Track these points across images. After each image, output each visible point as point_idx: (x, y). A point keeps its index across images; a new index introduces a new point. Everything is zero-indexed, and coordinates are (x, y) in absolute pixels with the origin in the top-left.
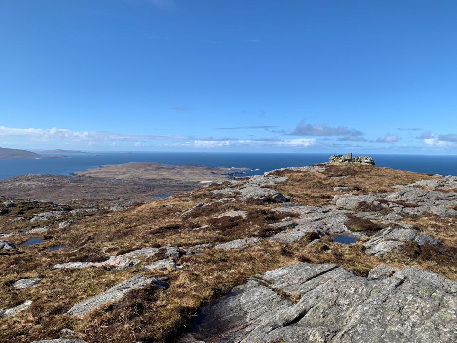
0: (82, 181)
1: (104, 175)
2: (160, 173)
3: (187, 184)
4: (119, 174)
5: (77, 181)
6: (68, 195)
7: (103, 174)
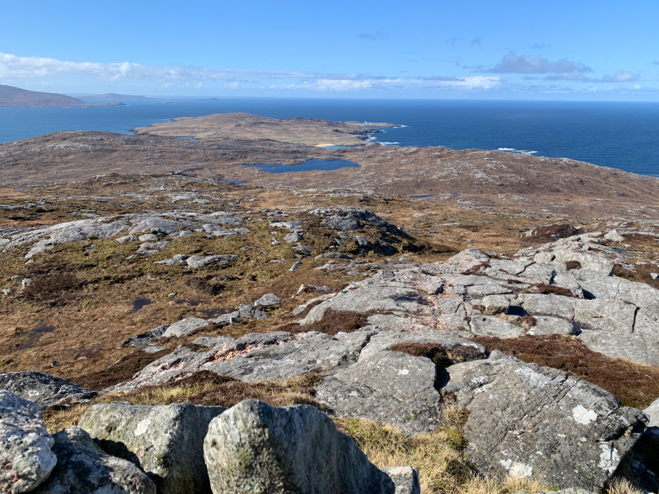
0: (142, 142)
1: (177, 133)
2: (258, 130)
3: (296, 149)
4: (199, 132)
5: (135, 142)
6: (122, 163)
7: (175, 131)
